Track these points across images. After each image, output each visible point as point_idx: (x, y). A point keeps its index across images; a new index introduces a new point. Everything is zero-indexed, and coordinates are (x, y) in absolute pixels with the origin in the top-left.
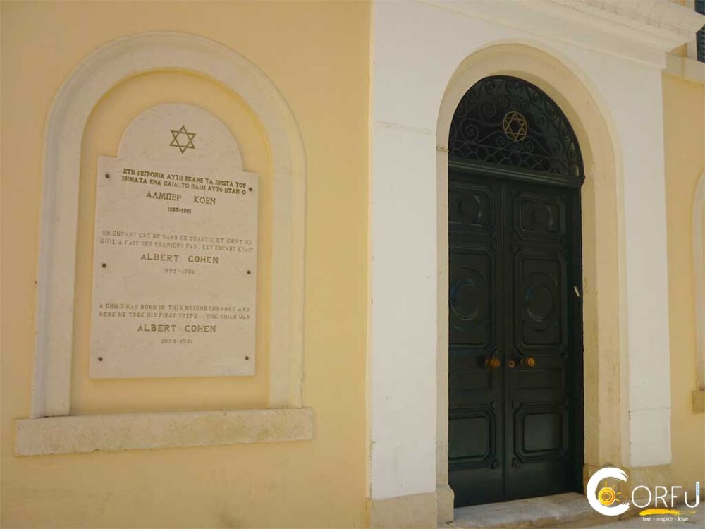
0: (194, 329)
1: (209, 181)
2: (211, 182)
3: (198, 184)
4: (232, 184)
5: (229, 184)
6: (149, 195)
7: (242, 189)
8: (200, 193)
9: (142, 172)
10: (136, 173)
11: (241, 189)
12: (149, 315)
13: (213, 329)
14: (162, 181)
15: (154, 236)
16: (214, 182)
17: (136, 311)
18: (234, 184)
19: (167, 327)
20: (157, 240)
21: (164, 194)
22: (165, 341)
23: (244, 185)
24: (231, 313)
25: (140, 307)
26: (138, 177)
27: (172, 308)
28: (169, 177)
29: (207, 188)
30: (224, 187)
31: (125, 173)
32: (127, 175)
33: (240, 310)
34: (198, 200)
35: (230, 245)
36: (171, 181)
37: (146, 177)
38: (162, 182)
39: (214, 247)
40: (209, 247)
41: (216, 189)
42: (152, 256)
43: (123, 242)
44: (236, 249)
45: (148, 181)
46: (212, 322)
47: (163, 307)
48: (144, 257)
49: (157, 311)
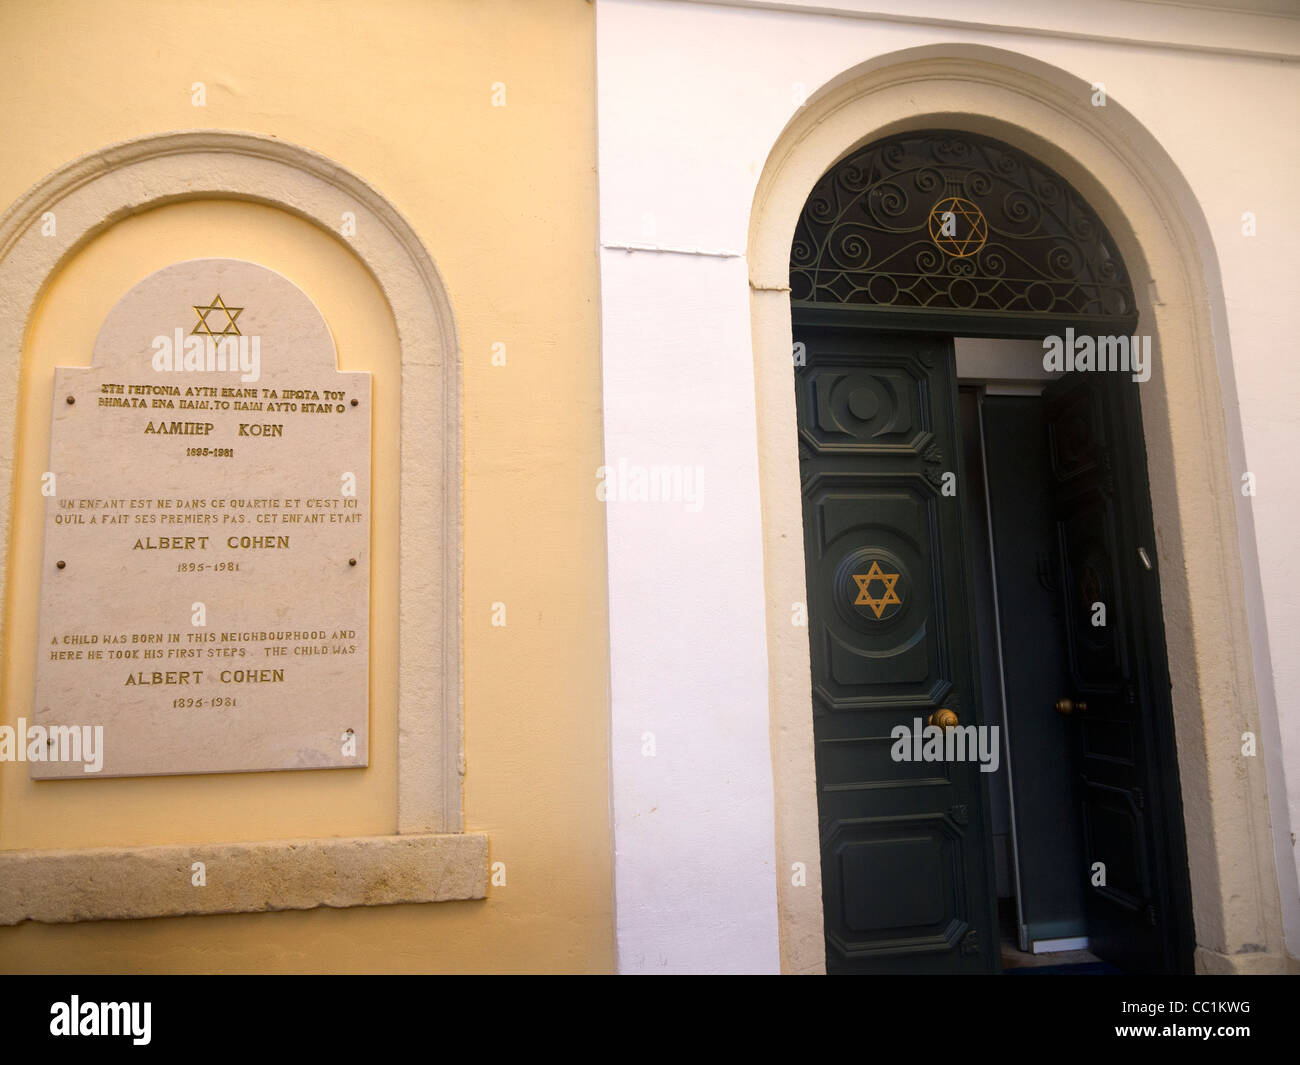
0: (240, 676)
1: (269, 394)
2: (274, 394)
3: (249, 400)
4: (316, 396)
5: (311, 395)
6: (150, 429)
7: (338, 402)
8: (250, 418)
9: (138, 388)
10: (126, 390)
11: (335, 403)
12: (147, 654)
13: (279, 676)
14: (176, 400)
15: (160, 504)
16: (280, 394)
17: (123, 648)
18: (322, 396)
19: (184, 676)
20: (164, 511)
21: (180, 423)
22: (180, 703)
23: (342, 394)
24: (318, 643)
25: (130, 639)
26: (129, 397)
27: (194, 638)
28: (189, 392)
29: (265, 407)
30: (299, 403)
31: (105, 391)
32: (109, 395)
33: (335, 636)
34: (247, 429)
35: (314, 510)
36: (194, 399)
37: (145, 397)
38: (176, 403)
39: (279, 519)
40: (271, 519)
41: (283, 407)
42: (155, 542)
43: (99, 519)
44: (327, 518)
45: (149, 402)
46: (275, 663)
47: (177, 638)
48: (139, 545)
49: (165, 646)
